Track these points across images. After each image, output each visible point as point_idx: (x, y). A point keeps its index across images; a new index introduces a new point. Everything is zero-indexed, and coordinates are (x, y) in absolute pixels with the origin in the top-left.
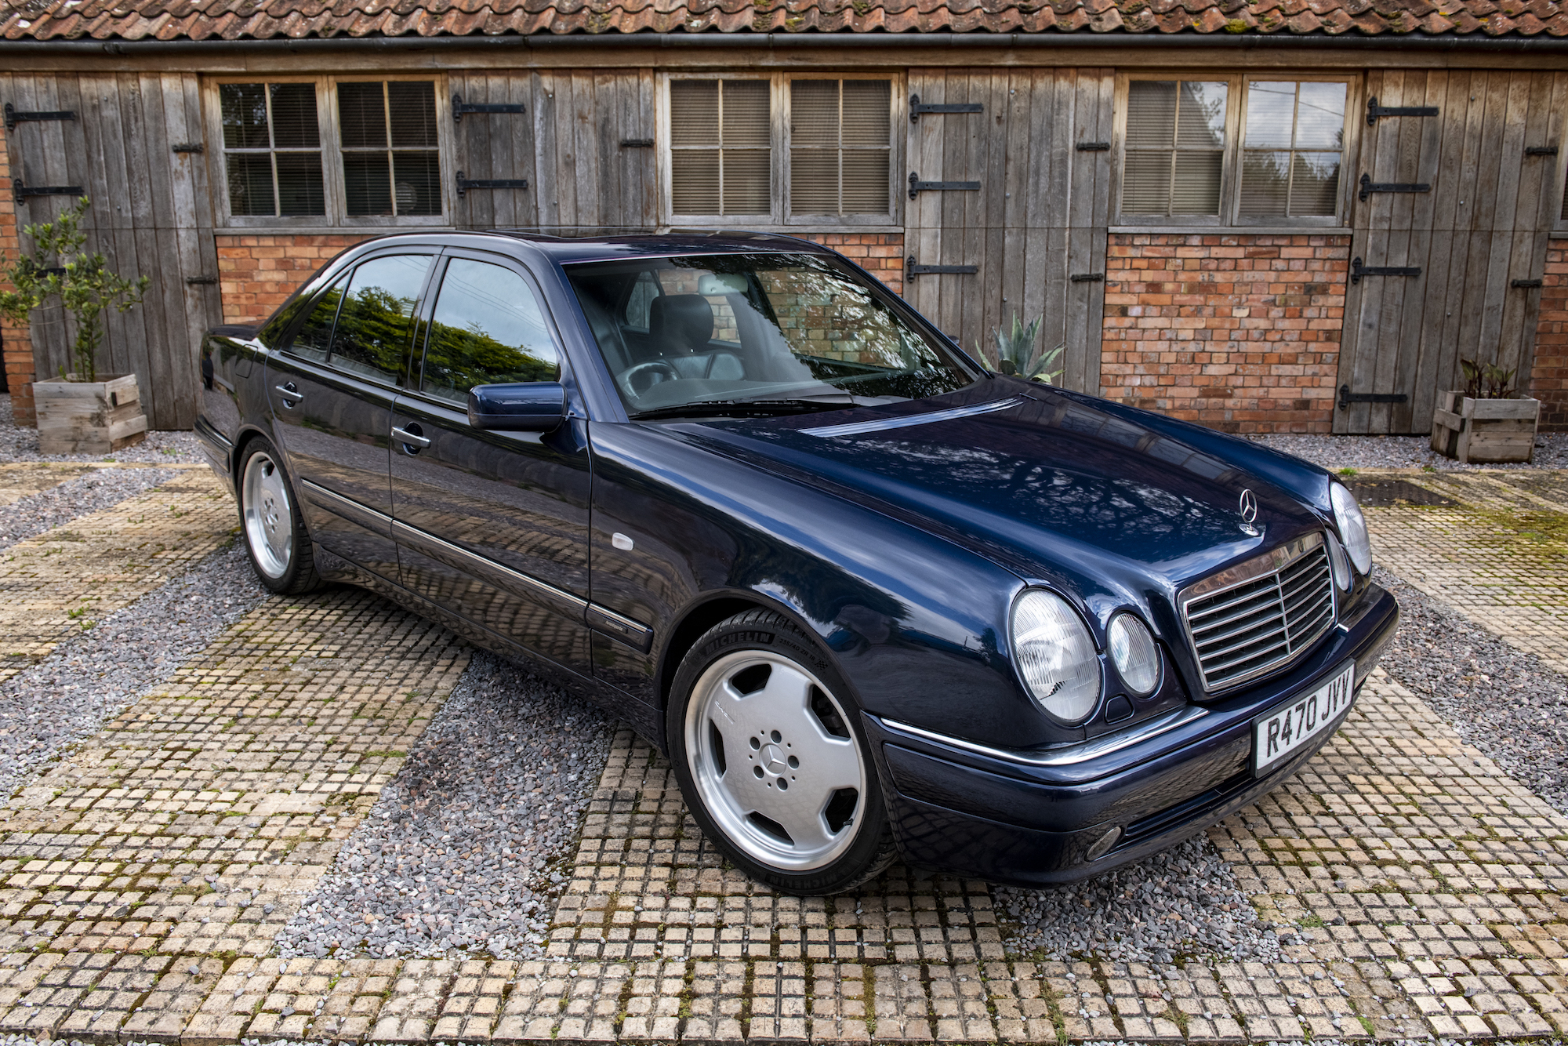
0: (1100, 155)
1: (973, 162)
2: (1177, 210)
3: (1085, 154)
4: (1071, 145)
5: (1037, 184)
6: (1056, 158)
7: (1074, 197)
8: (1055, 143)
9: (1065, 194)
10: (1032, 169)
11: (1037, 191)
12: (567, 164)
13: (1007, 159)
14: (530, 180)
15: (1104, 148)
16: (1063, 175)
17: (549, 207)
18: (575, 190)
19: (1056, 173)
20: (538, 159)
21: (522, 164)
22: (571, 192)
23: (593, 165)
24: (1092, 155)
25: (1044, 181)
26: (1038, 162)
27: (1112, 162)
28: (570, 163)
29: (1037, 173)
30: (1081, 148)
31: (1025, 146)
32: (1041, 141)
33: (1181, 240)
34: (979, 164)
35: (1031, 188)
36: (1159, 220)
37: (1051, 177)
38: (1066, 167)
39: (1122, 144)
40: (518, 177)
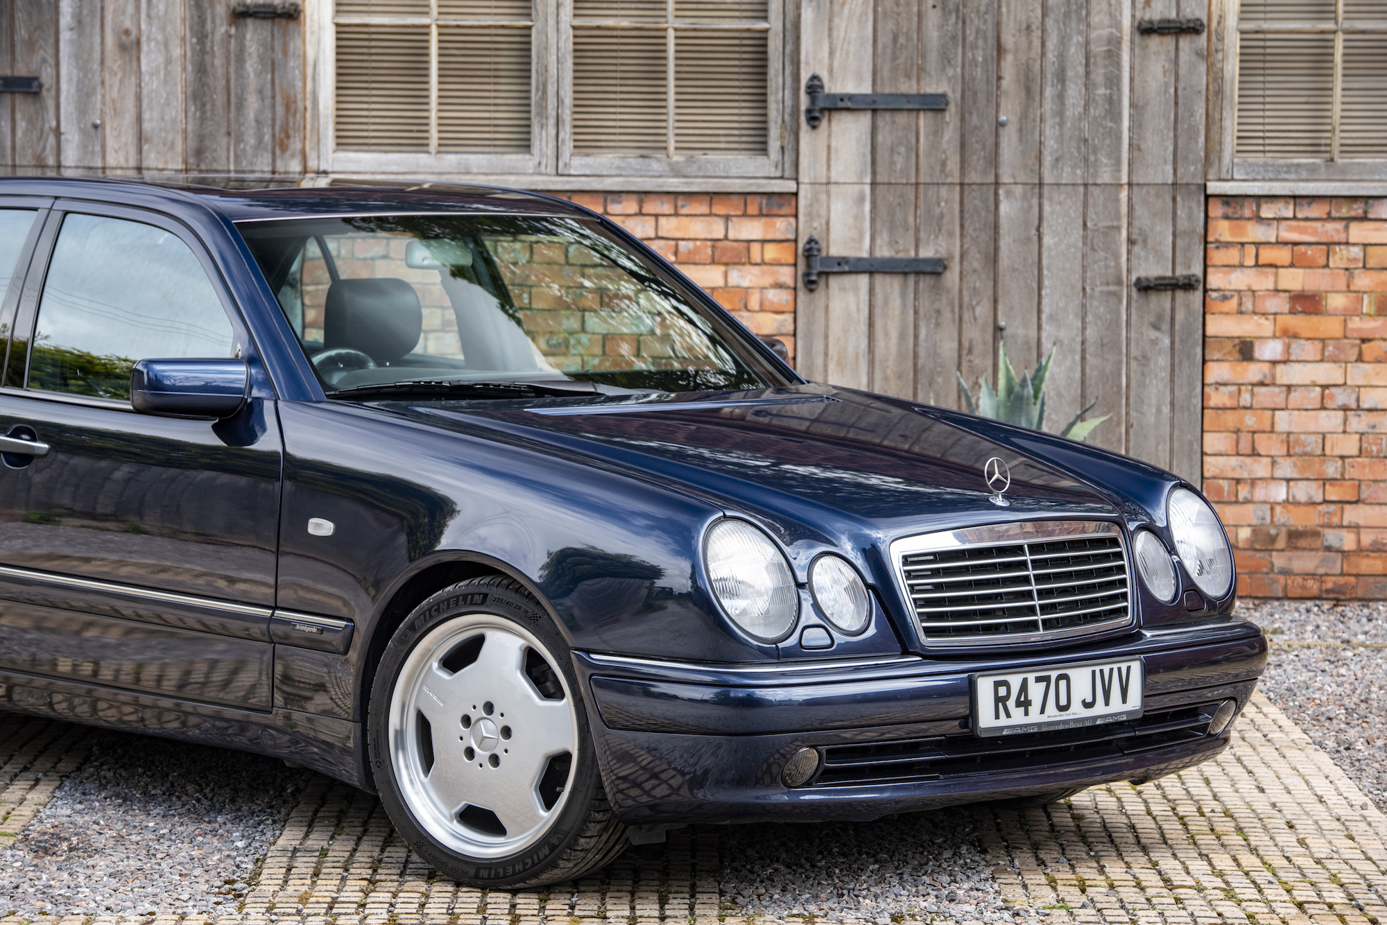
0: (1185, 42)
1: (933, 57)
2: (1348, 149)
3: (1154, 42)
4: (1126, 23)
5: (1061, 97)
6: (1098, 49)
7: (1136, 124)
8: (1095, 19)
9: (1116, 116)
10: (1050, 69)
11: (1060, 113)
12: (123, 48)
13: (1000, 50)
14: (46, 77)
15: (1193, 29)
16: (1113, 81)
17: (83, 131)
18: (139, 98)
19: (1099, 75)
20: (65, 36)
21: (31, 45)
22: (130, 103)
23: (177, 52)
24: (1169, 41)
25: (1074, 92)
26: (1062, 56)
27: (1209, 56)
28: (130, 47)
29: (1061, 77)
30: (1146, 30)
31: (1036, 23)
32: (1067, 15)
33: (1358, 209)
34: (945, 59)
35: (1049, 106)
36: (1313, 168)
37: (1088, 85)
38: (1118, 65)
39: (1232, 21)
40: (22, 70)
